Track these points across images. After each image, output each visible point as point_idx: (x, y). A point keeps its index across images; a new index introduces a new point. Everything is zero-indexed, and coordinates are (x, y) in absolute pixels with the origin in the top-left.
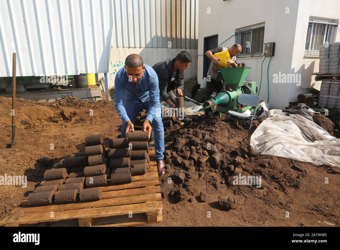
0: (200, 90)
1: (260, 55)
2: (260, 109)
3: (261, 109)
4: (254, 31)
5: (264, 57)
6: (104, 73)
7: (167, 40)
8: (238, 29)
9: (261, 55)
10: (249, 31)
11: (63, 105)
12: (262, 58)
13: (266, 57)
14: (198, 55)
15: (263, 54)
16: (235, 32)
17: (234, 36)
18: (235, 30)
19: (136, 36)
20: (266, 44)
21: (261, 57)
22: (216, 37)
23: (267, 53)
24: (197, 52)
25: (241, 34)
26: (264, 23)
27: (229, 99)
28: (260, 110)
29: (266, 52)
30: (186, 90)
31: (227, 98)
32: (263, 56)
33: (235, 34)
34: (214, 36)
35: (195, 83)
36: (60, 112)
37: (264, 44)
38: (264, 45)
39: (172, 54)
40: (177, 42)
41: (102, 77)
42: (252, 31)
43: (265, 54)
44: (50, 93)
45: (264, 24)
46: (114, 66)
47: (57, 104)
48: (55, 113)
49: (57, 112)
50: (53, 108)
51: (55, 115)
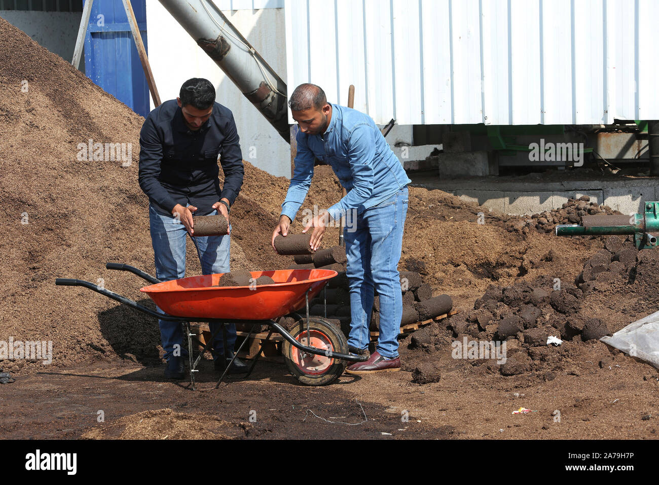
36: (521, 250)
47: (528, 225)
48: (507, 253)
49: (514, 248)
50: (512, 236)
51: (505, 259)
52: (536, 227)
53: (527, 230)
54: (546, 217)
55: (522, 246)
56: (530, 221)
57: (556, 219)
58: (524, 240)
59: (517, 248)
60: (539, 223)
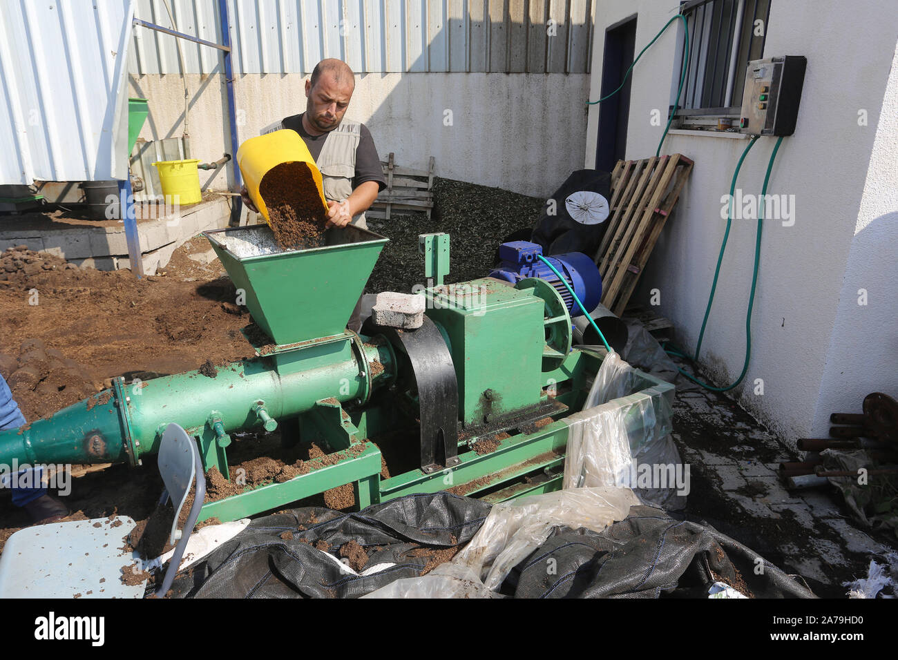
13: (756, 136)
14: (588, 102)
20: (753, 69)
33: (680, 12)
34: (629, 23)
39: (508, 97)
43: (745, 121)
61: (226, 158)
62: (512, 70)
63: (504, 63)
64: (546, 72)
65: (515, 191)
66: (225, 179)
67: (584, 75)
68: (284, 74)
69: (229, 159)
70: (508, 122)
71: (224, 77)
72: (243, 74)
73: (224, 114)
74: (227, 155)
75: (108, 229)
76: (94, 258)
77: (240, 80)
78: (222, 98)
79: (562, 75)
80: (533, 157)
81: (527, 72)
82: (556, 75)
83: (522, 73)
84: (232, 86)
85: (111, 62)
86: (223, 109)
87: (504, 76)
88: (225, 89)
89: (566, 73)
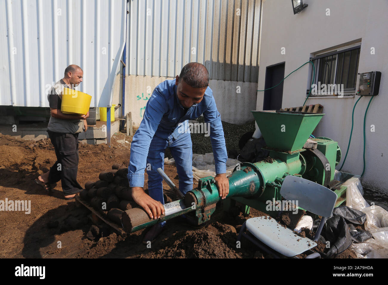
0: (252, 140)
1: (350, 94)
2: (336, 224)
3: (339, 222)
4: (341, 54)
5: (357, 97)
6: (106, 108)
7: (218, 69)
8: (314, 54)
9: (353, 94)
10: (332, 55)
11: (44, 148)
12: (354, 98)
13: (362, 96)
14: (257, 91)
15: (356, 92)
16: (310, 58)
17: (308, 64)
18: (310, 54)
19: (177, 63)
20: (363, 75)
21: (352, 97)
22: (281, 66)
23: (363, 90)
24: (257, 87)
25: (319, 60)
26: (360, 40)
27: (259, 186)
28: (336, 227)
29: (362, 88)
30: (236, 137)
31: (253, 182)
32: (356, 94)
33: (310, 61)
34: (279, 65)
35: (251, 128)
36: (33, 157)
37: (359, 74)
38: (358, 77)
39: (224, 89)
40: (231, 72)
41: (129, 112)
42: (337, 55)
43: (360, 91)
44: (36, 129)
45: (360, 43)
46: (146, 99)
47: (35, 146)
48: (26, 159)
49: (29, 156)
50: (28, 150)
51: (25, 161)
52: (39, 146)
53: (35, 148)
54: (43, 142)
55: (33, 156)
56: (36, 144)
57: (47, 143)
58: (34, 152)
59: (31, 156)
60: (40, 144)
61: (119, 106)
62: (226, 79)
63: (223, 77)
64: (237, 81)
65: (226, 122)
66: (118, 114)
67: (249, 83)
68: (145, 76)
69: (120, 106)
70: (224, 97)
71: (122, 75)
72: (129, 75)
73: (120, 89)
74: (119, 104)
75: (94, 128)
76: (86, 139)
77: (128, 77)
78: (120, 83)
79: (242, 82)
80: (233, 109)
81: (231, 80)
82: (240, 82)
83: (229, 80)
84: (125, 79)
85: (112, 63)
86: (120, 87)
87: (223, 81)
88: (122, 79)
89: (244, 81)
